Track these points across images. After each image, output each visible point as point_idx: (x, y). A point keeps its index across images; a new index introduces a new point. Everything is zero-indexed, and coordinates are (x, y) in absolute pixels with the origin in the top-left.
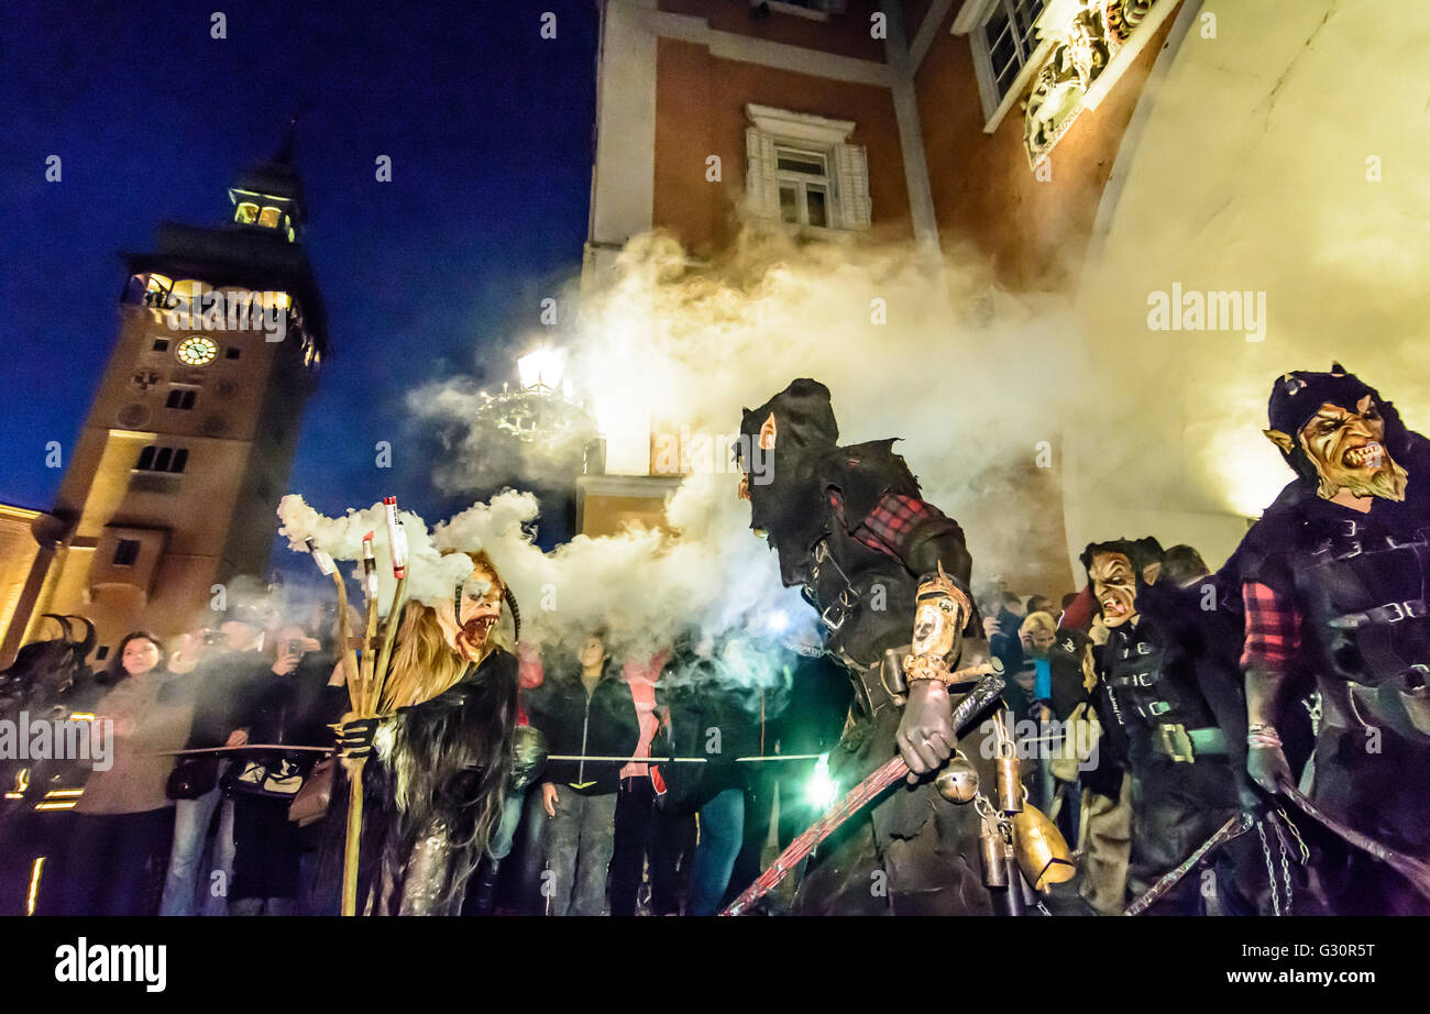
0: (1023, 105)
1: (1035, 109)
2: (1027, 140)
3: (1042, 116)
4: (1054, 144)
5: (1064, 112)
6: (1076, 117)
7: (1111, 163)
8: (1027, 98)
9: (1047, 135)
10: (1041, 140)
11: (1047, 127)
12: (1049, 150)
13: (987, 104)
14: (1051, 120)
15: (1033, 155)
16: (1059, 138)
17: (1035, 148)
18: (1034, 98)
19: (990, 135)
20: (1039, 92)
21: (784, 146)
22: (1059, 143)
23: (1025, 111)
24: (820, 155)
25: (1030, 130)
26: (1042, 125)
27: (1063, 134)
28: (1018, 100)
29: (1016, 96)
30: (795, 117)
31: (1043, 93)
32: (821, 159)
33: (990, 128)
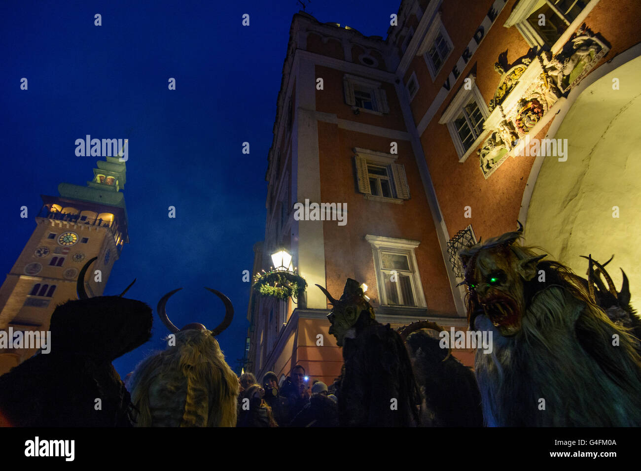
0: (478, 154)
1: (484, 155)
2: (482, 166)
3: (488, 158)
4: (495, 169)
5: (499, 157)
6: (506, 159)
7: (527, 178)
8: (480, 151)
9: (491, 165)
10: (488, 167)
11: (490, 162)
12: (493, 171)
13: (460, 152)
14: (492, 160)
15: (485, 173)
16: (497, 167)
17: (487, 170)
18: (483, 151)
19: (462, 163)
20: (485, 148)
21: (370, 164)
22: (498, 169)
23: (479, 155)
24: (385, 168)
25: (482, 162)
26: (488, 161)
27: (499, 165)
28: (475, 151)
29: (474, 149)
30: (374, 153)
31: (488, 149)
32: (385, 169)
33: (462, 160)
